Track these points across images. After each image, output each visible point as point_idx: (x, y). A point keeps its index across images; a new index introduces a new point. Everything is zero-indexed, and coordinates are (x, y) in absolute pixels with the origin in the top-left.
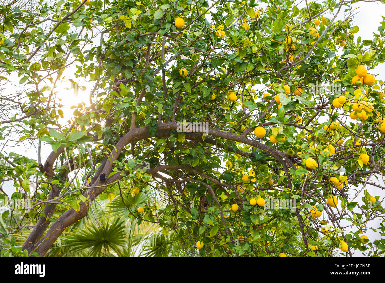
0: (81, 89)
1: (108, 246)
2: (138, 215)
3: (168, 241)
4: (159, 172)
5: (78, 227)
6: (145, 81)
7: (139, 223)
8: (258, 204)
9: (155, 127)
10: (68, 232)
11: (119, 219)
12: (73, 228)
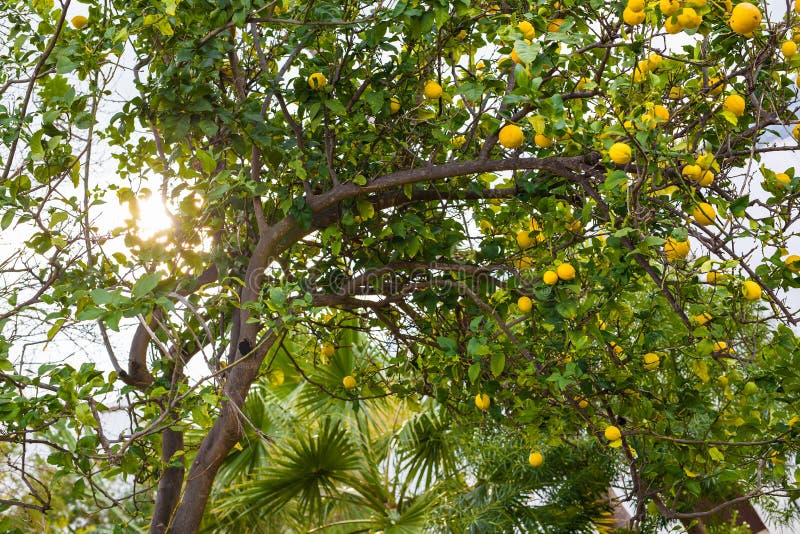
0: (141, 197)
1: (330, 479)
2: (348, 393)
3: (437, 424)
4: (357, 297)
5: (257, 466)
6: (249, 127)
7: (356, 408)
8: (561, 276)
9: (307, 210)
10: (245, 483)
11: (328, 420)
12: (250, 472)
